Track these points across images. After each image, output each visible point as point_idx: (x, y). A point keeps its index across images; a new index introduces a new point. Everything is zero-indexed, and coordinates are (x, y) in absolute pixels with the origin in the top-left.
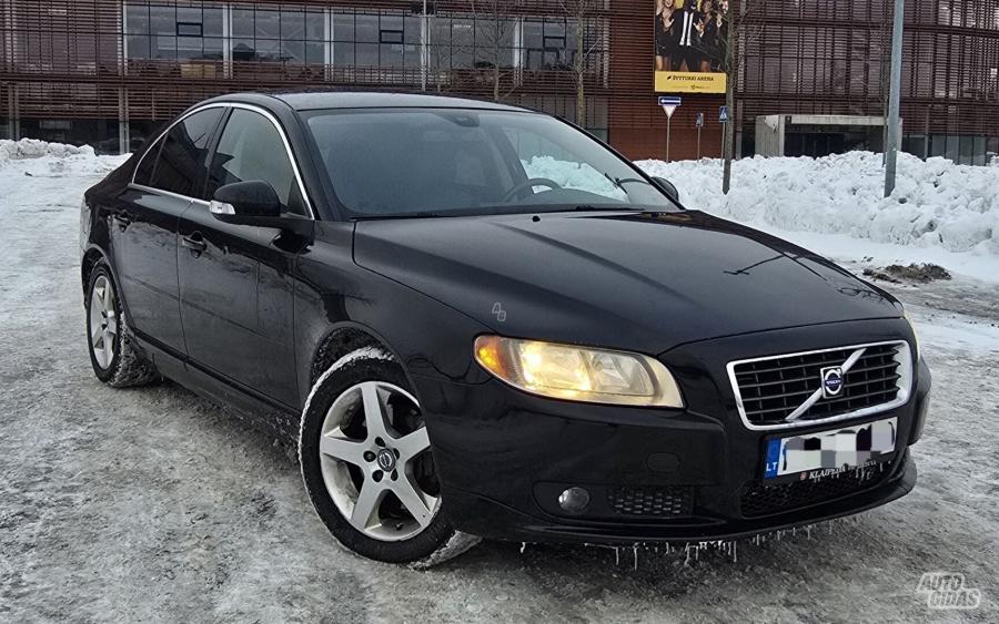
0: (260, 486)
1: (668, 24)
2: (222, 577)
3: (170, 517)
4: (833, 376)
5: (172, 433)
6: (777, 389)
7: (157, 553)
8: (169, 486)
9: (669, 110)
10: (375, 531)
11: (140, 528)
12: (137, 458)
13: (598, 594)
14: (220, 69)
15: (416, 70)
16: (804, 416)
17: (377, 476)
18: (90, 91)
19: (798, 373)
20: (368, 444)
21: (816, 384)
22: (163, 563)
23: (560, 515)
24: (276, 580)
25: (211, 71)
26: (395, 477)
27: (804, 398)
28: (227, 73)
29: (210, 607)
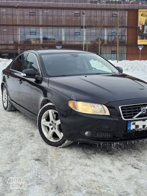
0: (33, 131)
1: (141, 29)
2: (21, 149)
3: (13, 137)
4: (144, 109)
5: (17, 120)
6: (131, 112)
7: (9, 144)
8: (14, 131)
9: (141, 49)
10: (52, 140)
11: (7, 139)
12: (9, 125)
13: (95, 154)
14: (40, 42)
15: (82, 41)
16: (137, 117)
17: (52, 129)
18: (12, 47)
19: (136, 108)
20: (50, 122)
21: (140, 111)
22: (10, 146)
23: (85, 137)
24: (31, 149)
25: (38, 42)
26: (55, 129)
27: (137, 114)
28: (41, 43)
29: (17, 154)
